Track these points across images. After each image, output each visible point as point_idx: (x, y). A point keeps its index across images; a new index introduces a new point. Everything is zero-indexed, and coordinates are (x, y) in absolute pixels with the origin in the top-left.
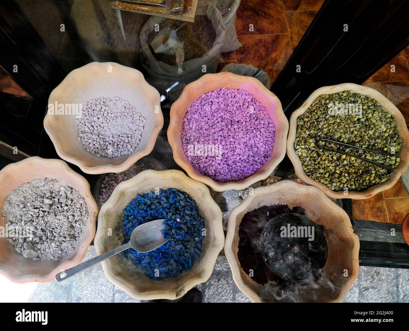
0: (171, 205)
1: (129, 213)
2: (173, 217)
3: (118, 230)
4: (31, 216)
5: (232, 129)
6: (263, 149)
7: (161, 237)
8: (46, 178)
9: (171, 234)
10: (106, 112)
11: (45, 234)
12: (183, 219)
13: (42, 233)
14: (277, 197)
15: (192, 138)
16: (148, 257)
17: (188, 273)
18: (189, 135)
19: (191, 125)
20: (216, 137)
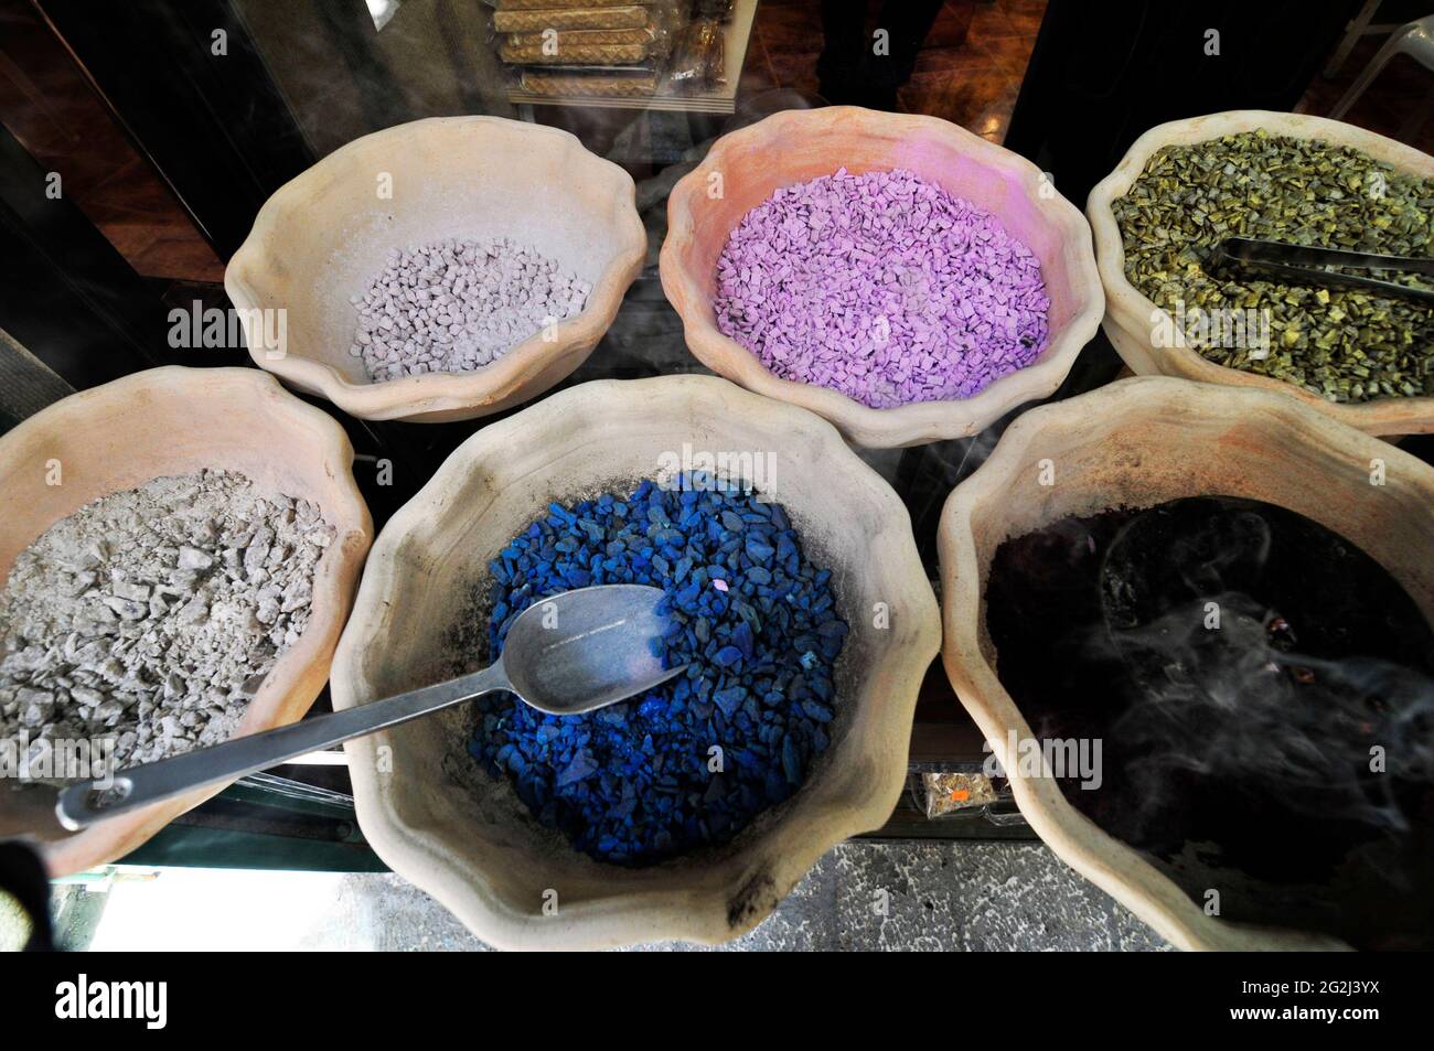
0: (686, 534)
1: (511, 572)
2: (698, 575)
3: (462, 646)
4: (113, 619)
5: (889, 278)
6: (1012, 323)
7: (649, 669)
8: (205, 471)
9: (694, 644)
10: (460, 283)
11: (154, 693)
12: (740, 580)
13: (140, 686)
14: (1113, 471)
15: (751, 310)
16: (590, 751)
17: (780, 815)
18: (739, 304)
19: (745, 275)
20: (837, 309)
